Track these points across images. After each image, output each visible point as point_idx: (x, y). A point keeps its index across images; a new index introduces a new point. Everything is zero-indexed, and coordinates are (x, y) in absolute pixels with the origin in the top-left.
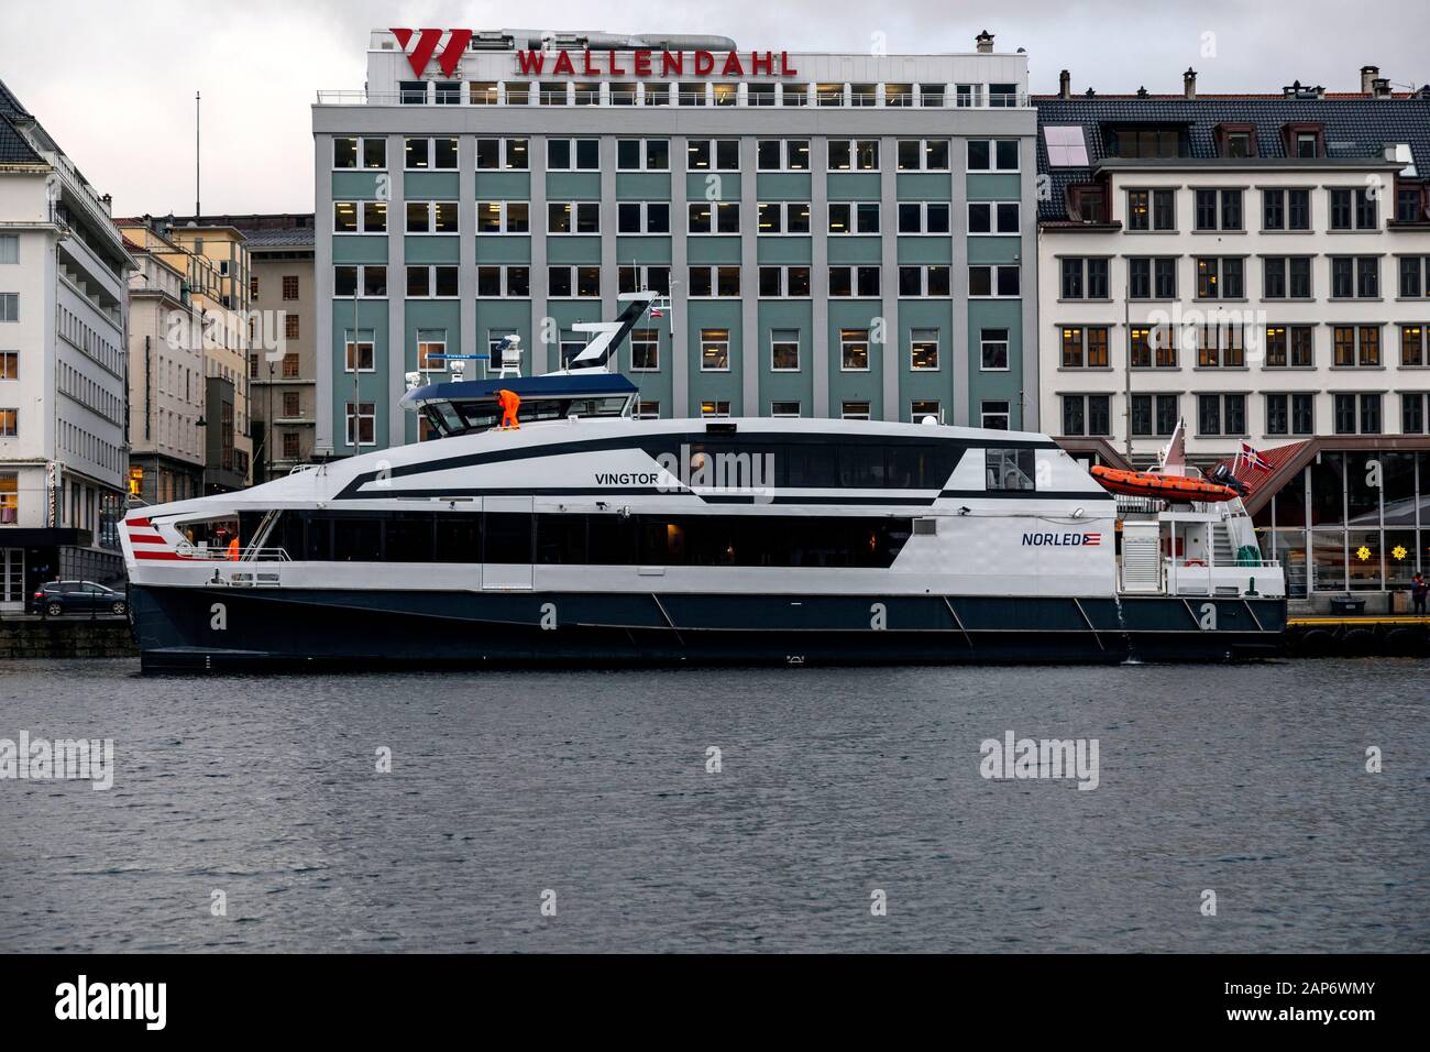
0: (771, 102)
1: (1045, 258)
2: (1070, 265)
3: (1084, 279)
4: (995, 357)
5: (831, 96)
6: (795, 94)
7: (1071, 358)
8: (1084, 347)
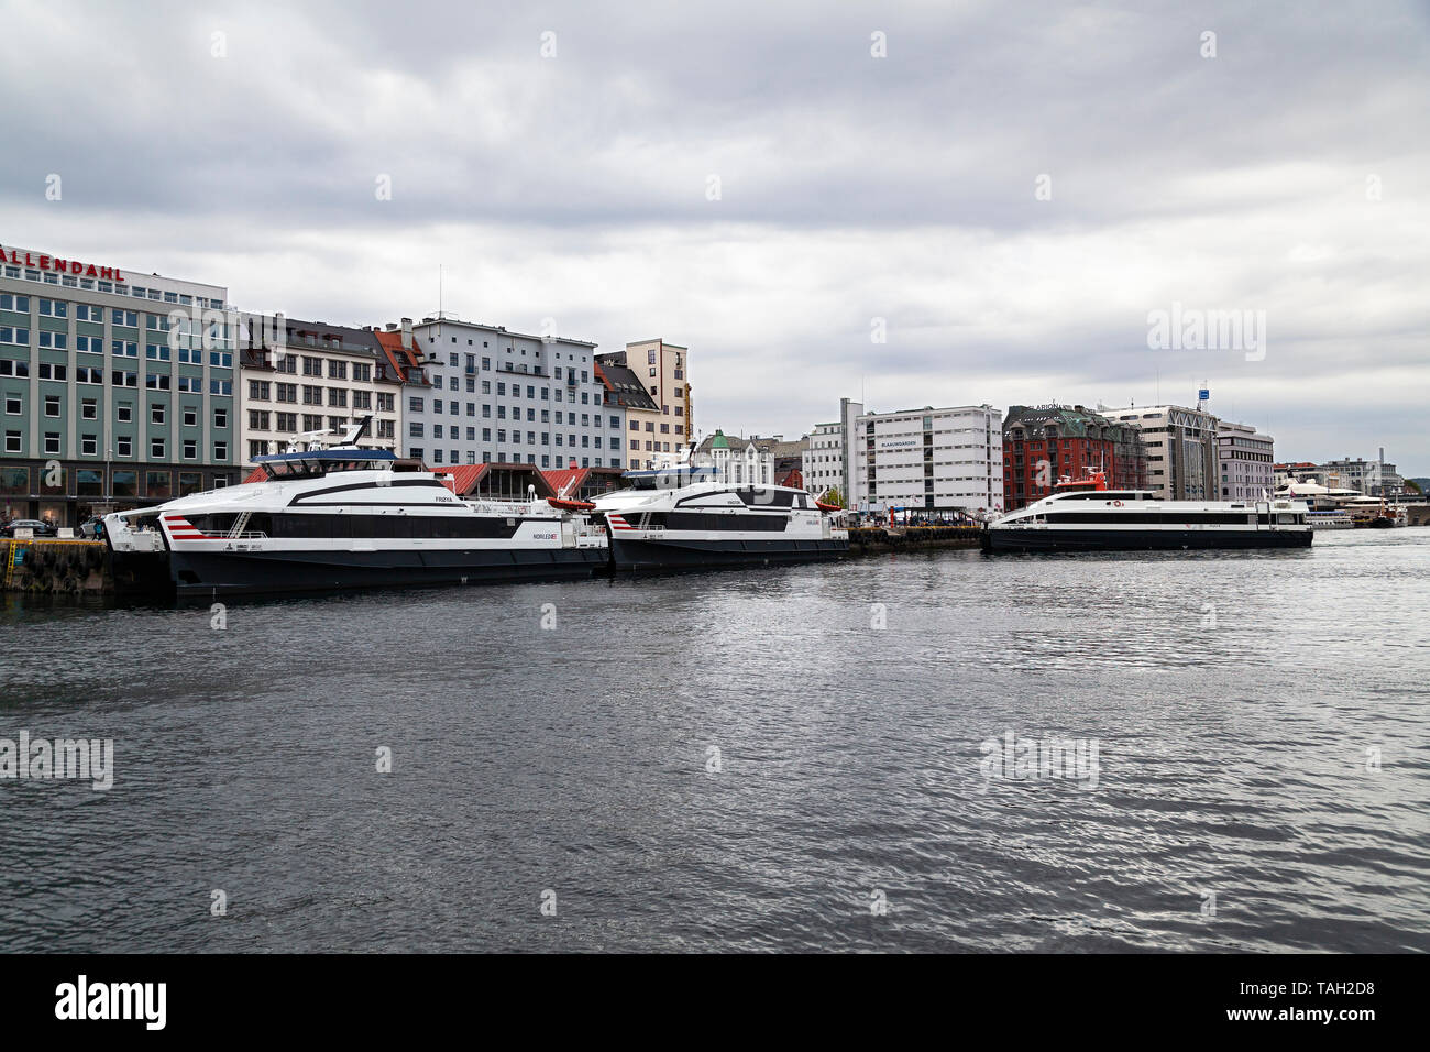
0: (110, 291)
1: (244, 380)
2: (253, 383)
3: (260, 391)
4: (220, 421)
5: (139, 291)
6: (122, 288)
7: (254, 425)
8: (260, 419)
